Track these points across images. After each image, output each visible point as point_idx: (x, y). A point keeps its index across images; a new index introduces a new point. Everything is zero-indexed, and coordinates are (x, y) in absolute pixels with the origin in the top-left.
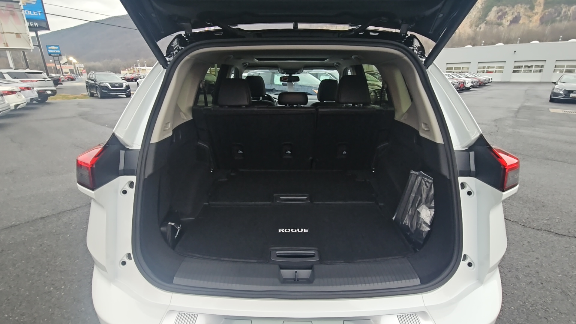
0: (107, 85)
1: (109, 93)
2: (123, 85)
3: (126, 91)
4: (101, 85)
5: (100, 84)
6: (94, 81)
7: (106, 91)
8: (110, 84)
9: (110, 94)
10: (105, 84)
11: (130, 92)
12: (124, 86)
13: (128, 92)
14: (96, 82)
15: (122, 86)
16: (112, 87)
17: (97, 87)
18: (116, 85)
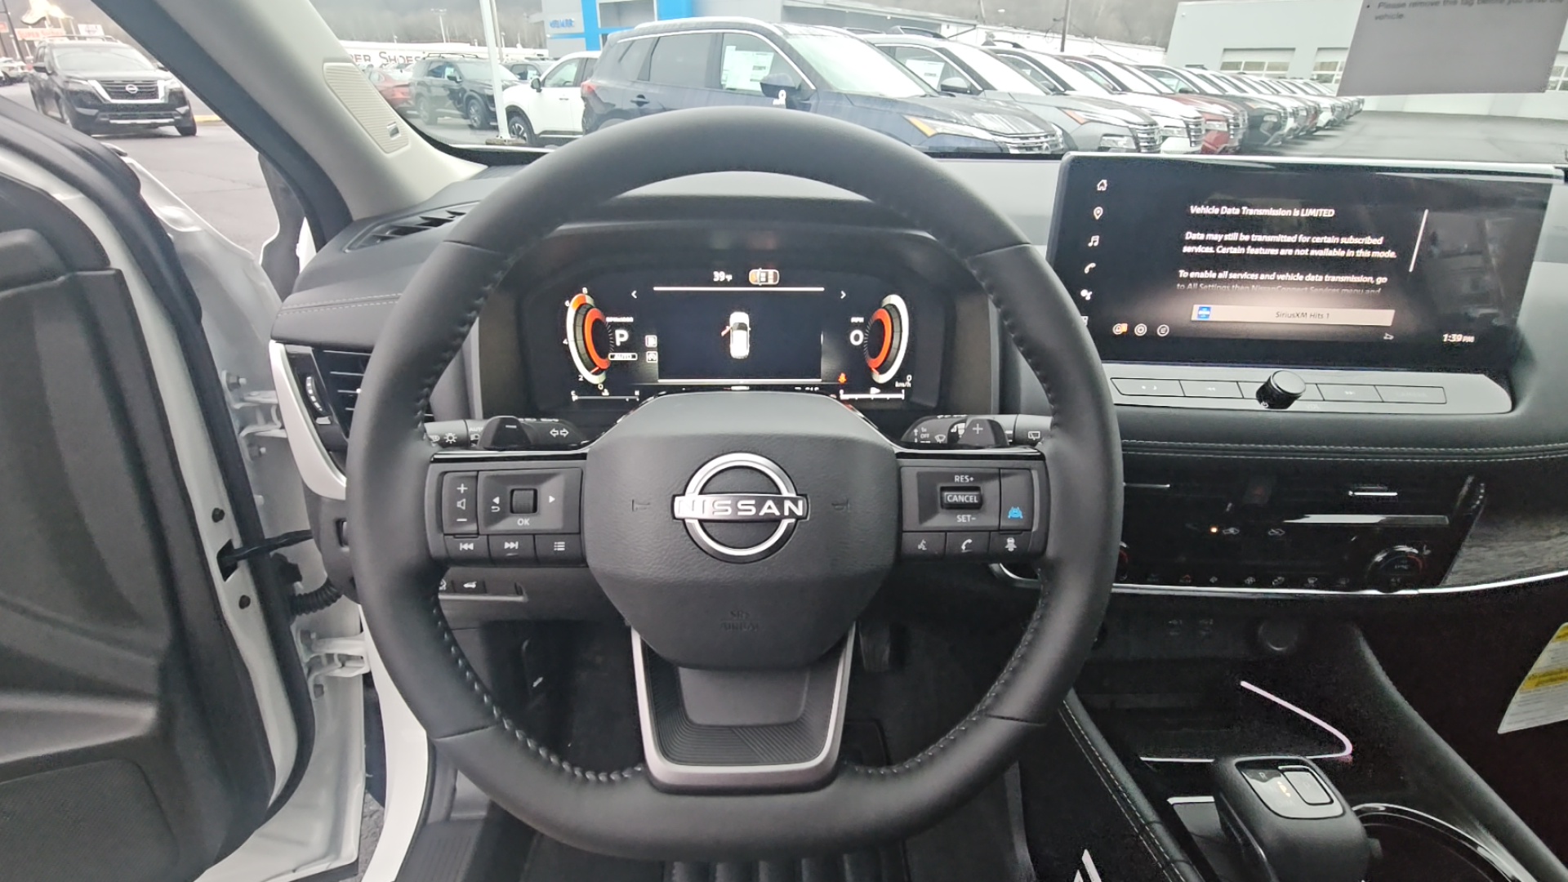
0: (93, 87)
1: (105, 117)
2: (157, 88)
3: (174, 112)
4: (72, 87)
5: (67, 82)
6: (48, 74)
7: (94, 112)
8: (103, 82)
9: (108, 123)
10: (84, 82)
11: (188, 114)
12: (161, 93)
13: (180, 114)
14: (54, 77)
15: (154, 94)
16: (112, 97)
17: (57, 98)
18: (128, 89)
